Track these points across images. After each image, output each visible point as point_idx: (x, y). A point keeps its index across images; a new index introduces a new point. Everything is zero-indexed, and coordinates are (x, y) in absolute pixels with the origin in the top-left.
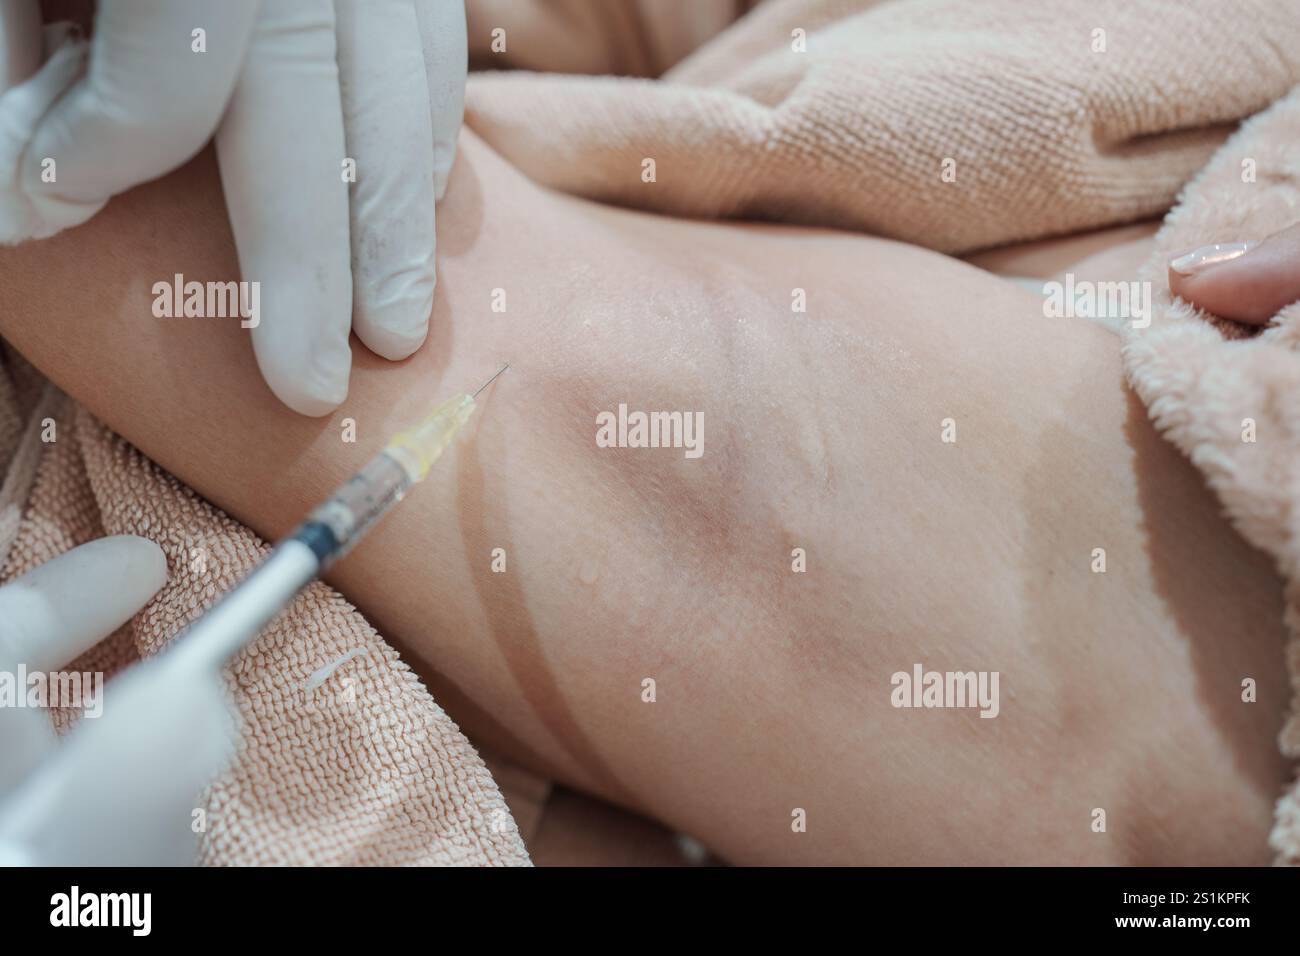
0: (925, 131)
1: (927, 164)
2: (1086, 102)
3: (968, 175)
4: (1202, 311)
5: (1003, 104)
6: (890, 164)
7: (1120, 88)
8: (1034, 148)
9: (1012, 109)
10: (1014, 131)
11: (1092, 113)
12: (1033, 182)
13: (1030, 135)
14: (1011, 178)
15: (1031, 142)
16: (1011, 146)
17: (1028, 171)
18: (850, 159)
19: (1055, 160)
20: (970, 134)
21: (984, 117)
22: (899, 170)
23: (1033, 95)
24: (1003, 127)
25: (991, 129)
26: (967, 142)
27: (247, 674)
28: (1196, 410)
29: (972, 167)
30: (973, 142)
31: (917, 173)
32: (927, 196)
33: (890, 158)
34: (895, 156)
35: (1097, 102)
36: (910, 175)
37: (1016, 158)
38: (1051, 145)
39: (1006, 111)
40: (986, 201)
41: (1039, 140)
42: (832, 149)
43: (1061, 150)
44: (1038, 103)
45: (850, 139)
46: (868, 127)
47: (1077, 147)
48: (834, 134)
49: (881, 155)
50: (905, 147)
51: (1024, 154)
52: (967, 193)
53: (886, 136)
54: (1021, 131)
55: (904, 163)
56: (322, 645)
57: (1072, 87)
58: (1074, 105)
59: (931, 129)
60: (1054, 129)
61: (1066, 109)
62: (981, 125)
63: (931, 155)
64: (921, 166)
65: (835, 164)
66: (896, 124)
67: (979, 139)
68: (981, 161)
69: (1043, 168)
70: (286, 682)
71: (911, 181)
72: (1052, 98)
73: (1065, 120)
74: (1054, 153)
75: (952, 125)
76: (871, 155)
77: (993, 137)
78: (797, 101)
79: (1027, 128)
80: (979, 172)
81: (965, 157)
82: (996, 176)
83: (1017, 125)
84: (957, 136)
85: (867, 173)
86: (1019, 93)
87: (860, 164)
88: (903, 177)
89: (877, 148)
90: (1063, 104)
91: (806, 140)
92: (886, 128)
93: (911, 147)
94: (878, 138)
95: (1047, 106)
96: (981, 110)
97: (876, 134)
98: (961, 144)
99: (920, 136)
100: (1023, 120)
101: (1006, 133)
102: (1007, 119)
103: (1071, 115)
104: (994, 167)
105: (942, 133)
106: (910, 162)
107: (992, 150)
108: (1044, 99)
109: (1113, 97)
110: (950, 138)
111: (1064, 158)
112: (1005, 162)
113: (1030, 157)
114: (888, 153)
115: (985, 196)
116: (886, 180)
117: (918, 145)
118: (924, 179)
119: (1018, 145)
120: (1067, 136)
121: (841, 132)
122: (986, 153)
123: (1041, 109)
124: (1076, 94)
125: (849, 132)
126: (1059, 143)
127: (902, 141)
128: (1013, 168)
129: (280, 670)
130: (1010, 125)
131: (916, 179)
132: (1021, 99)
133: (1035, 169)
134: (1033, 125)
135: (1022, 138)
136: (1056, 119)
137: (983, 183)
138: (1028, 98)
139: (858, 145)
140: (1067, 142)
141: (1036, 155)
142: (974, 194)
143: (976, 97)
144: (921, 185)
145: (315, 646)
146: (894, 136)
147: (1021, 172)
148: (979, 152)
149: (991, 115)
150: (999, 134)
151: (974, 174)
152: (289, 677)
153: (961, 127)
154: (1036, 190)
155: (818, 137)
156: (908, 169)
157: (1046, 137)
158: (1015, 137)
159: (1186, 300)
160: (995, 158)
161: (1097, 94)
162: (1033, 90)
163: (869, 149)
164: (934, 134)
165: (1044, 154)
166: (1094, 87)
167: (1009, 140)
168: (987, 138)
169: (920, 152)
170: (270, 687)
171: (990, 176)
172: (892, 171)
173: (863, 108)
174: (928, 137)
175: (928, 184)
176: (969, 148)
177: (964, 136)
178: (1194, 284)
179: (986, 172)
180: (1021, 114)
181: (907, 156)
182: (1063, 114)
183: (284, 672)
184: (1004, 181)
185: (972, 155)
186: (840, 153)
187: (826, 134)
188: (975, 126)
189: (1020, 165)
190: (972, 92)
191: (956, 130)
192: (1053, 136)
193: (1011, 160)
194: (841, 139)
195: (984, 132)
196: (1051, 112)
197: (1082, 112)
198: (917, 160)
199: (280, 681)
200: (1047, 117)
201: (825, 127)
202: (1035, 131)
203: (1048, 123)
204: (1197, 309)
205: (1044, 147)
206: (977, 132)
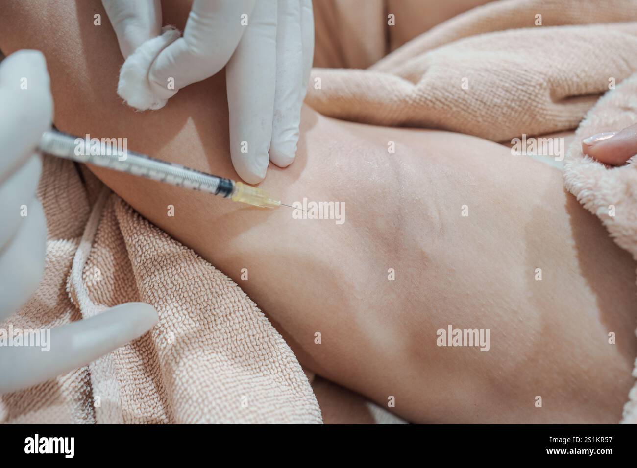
0: (479, 91)
1: (480, 105)
2: (547, 79)
3: (497, 110)
4: (597, 160)
5: (512, 81)
6: (465, 105)
7: (561, 75)
8: (526, 99)
9: (515, 82)
10: (516, 91)
11: (550, 85)
12: (525, 113)
13: (523, 93)
14: (516, 111)
15: (524, 96)
16: (516, 98)
17: (523, 109)
18: (447, 103)
19: (534, 104)
20: (498, 93)
21: (503, 86)
22: (468, 108)
23: (524, 77)
24: (512, 90)
25: (507, 91)
26: (497, 96)
27: (193, 313)
28: (596, 193)
29: (499, 107)
30: (500, 96)
31: (476, 109)
32: (480, 119)
33: (464, 103)
34: (466, 101)
35: (552, 80)
36: (473, 110)
37: (518, 103)
38: (532, 97)
39: (513, 84)
40: (505, 122)
41: (528, 95)
42: (439, 98)
43: (537, 100)
44: (527, 80)
45: (447, 94)
46: (455, 90)
47: (544, 98)
48: (441, 92)
49: (460, 101)
50: (471, 98)
51: (521, 101)
52: (497, 118)
53: (462, 93)
54: (520, 92)
55: (470, 105)
56: (223, 300)
57: (541, 73)
58: (541, 81)
59: (481, 90)
60: (534, 91)
61: (539, 82)
62: (503, 89)
63: (482, 101)
64: (477, 106)
65: (441, 105)
66: (467, 88)
67: (502, 95)
68: (503, 104)
69: (529, 107)
70: (209, 316)
71: (474, 113)
72: (532, 78)
73: (538, 87)
74: (534, 101)
75: (490, 89)
76: (456, 101)
77: (508, 94)
79: (522, 90)
80: (502, 109)
81: (496, 102)
82: (509, 110)
83: (518, 89)
84: (492, 94)
85: (454, 109)
86: (518, 76)
87: (452, 105)
88: (470, 111)
89: (459, 98)
90: (537, 80)
91: (429, 95)
92: (463, 90)
93: (473, 98)
94: (459, 94)
95: (530, 81)
96: (502, 83)
97: (458, 92)
98: (494, 97)
99: (477, 93)
100: (520, 87)
101: (513, 92)
102: (514, 86)
103: (541, 85)
104: (509, 107)
105: (486, 92)
106: (473, 104)
107: (508, 100)
108: (529, 78)
109: (559, 78)
110: (490, 94)
111: (538, 103)
112: (513, 105)
113: (524, 103)
114: (463, 100)
115: (505, 120)
116: (463, 112)
117: (476, 97)
118: (479, 112)
119: (519, 98)
120: (539, 93)
121: (443, 91)
122: (505, 101)
123: (528, 83)
124: (543, 76)
125: (447, 91)
126: (536, 96)
127: (469, 95)
128: (517, 107)
129: (206, 311)
130: (515, 89)
131: (476, 112)
132: (519, 79)
133: (526, 107)
134: (524, 89)
135: (520, 94)
136: (534, 87)
137: (504, 114)
138: (522, 78)
139: (451, 96)
140: (539, 96)
141: (527, 102)
142: (500, 118)
143: (501, 78)
144: (478, 114)
145: (221, 301)
146: (466, 93)
147: (520, 109)
148: (502, 101)
149: (507, 85)
150: (510, 93)
151: (500, 109)
152: (210, 314)
153: (494, 90)
154: (526, 117)
155: (434, 93)
156: (472, 107)
157: (530, 94)
158: (517, 94)
159: (590, 156)
160: (509, 103)
161: (551, 77)
162: (524, 75)
163: (456, 98)
164: (483, 93)
165: (529, 101)
166: (550, 74)
167: (514, 95)
168: (506, 95)
169: (477, 100)
170: (203, 318)
171: (507, 111)
172: (465, 108)
173: (453, 82)
174: (480, 94)
175: (480, 114)
176: (498, 99)
177: (495, 94)
178: (594, 149)
179: (505, 109)
180: (519, 84)
181: (471, 101)
182: (537, 84)
183: (208, 312)
184: (513, 113)
185: (499, 101)
186: (443, 100)
187: (437, 92)
188: (500, 89)
189: (520, 106)
190: (498, 76)
191: (492, 91)
192: (533, 93)
193: (516, 104)
194: (443, 94)
195: (504, 92)
196: (533, 84)
197: (545, 84)
198: (476, 104)
199: (206, 316)
200: (531, 86)
201: (436, 89)
202: (526, 92)
203: (531, 88)
204: (594, 159)
205: (529, 98)
206: (501, 92)
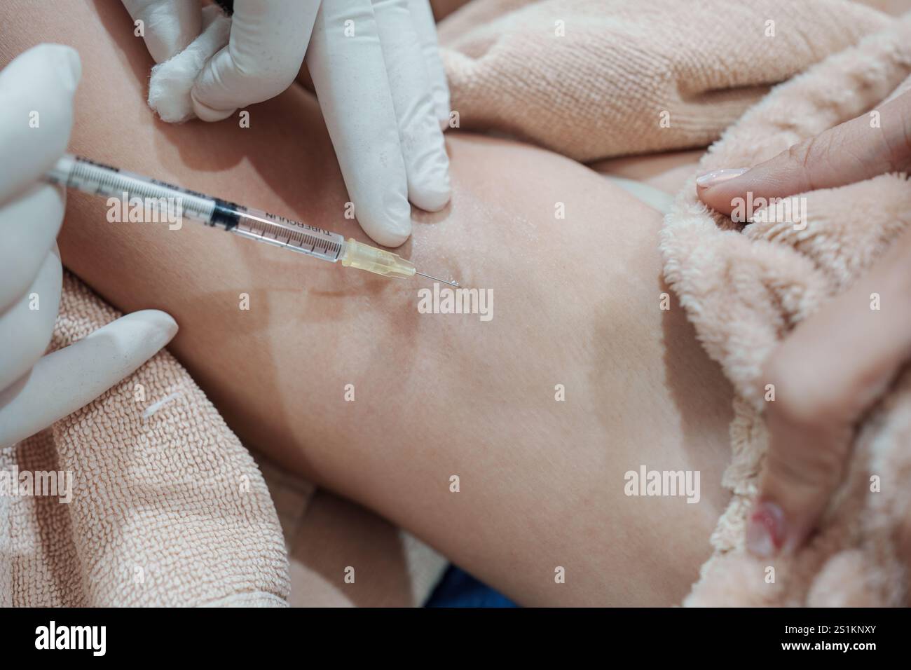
0: (569, 81)
1: (569, 102)
2: (672, 67)
3: (596, 110)
5: (620, 66)
6: (546, 101)
7: (695, 60)
8: (638, 96)
9: (625, 69)
10: (625, 84)
11: (676, 74)
12: (637, 118)
13: (635, 87)
14: (624, 114)
15: (636, 91)
16: (623, 94)
17: (634, 110)
18: (520, 97)
19: (650, 104)
20: (598, 84)
21: (606, 73)
22: (552, 106)
23: (639, 61)
24: (619, 81)
25: (611, 82)
26: (595, 90)
27: (109, 406)
29: (598, 106)
30: (600, 89)
31: (563, 108)
32: (570, 123)
33: (546, 98)
34: (549, 96)
35: (680, 68)
36: (558, 109)
37: (627, 102)
38: (648, 94)
39: (621, 71)
40: (607, 128)
41: (641, 91)
42: (509, 90)
43: (655, 98)
44: (642, 66)
45: (520, 84)
46: (533, 77)
47: (666, 97)
48: (511, 80)
49: (540, 95)
50: (555, 91)
51: (631, 99)
52: (596, 123)
53: (544, 83)
54: (630, 84)
55: (555, 101)
56: (155, 390)
57: (664, 57)
58: (664, 69)
59: (573, 80)
60: (651, 84)
61: (659, 71)
62: (605, 78)
63: (572, 97)
64: (566, 104)
65: (511, 99)
66: (550, 76)
67: (603, 88)
68: (604, 103)
69: (643, 109)
70: (133, 412)
71: (560, 113)
72: (651, 64)
73: (657, 78)
74: (651, 99)
75: (586, 78)
76: (534, 95)
77: (613, 87)
78: (489, 58)
79: (634, 82)
80: (603, 109)
81: (594, 99)
82: (614, 112)
83: (628, 80)
84: (589, 85)
85: (531, 106)
86: (630, 59)
87: (527, 100)
88: (554, 110)
89: (538, 91)
90: (657, 68)
91: (493, 83)
92: (544, 78)
93: (559, 91)
94: (539, 84)
95: (647, 69)
96: (605, 70)
97: (537, 81)
98: (591, 90)
99: (566, 84)
100: (631, 77)
101: (620, 85)
102: (622, 75)
103: (662, 75)
104: (613, 107)
105: (579, 83)
106: (559, 100)
107: (611, 96)
108: (645, 64)
109: (690, 65)
110: (585, 86)
111: (657, 103)
112: (619, 103)
113: (635, 101)
114: (545, 94)
115: (607, 125)
116: (543, 112)
117: (564, 90)
118: (567, 112)
119: (628, 93)
120: (659, 89)
121: (515, 79)
122: (608, 97)
123: (643, 71)
124: (666, 62)
125: (521, 80)
126: (654, 93)
127: (554, 87)
128: (625, 108)
129: (130, 404)
130: (623, 80)
131: (563, 111)
132: (631, 64)
133: (639, 109)
134: (637, 80)
135: (630, 89)
136: (652, 78)
137: (606, 117)
138: (635, 63)
139: (526, 88)
140: (659, 93)
141: (639, 100)
142: (600, 123)
143: (602, 61)
144: (566, 116)
145: (152, 391)
146: (549, 83)
147: (630, 111)
148: (603, 96)
149: (611, 72)
150: (616, 85)
151: (600, 110)
152: (134, 409)
153: (592, 79)
154: (639, 123)
155: (501, 82)
156: (557, 105)
157: (646, 89)
158: (626, 88)
160: (613, 101)
161: (680, 63)
162: (639, 58)
163: (533, 91)
164: (575, 84)
165: (644, 100)
166: (678, 58)
167: (622, 89)
168: (608, 88)
169: (565, 94)
170: (123, 415)
171: (610, 113)
172: (547, 106)
173: (530, 64)
174: (570, 85)
175: (570, 116)
176: (597, 94)
177: (594, 86)
179: (607, 110)
180: (631, 73)
181: (557, 96)
182: (657, 74)
183: (132, 406)
184: (619, 116)
185: (598, 98)
186: (514, 93)
187: (506, 80)
188: (601, 79)
189: (629, 106)
190: (600, 57)
191: (589, 81)
192: (650, 88)
193: (623, 103)
194: (515, 83)
195: (606, 83)
196: (649, 73)
197: (669, 74)
198: (563, 100)
199: (129, 411)
200: (647, 76)
201: (505, 76)
202: (639, 84)
203: (647, 80)
205: (644, 95)
206: (602, 83)
